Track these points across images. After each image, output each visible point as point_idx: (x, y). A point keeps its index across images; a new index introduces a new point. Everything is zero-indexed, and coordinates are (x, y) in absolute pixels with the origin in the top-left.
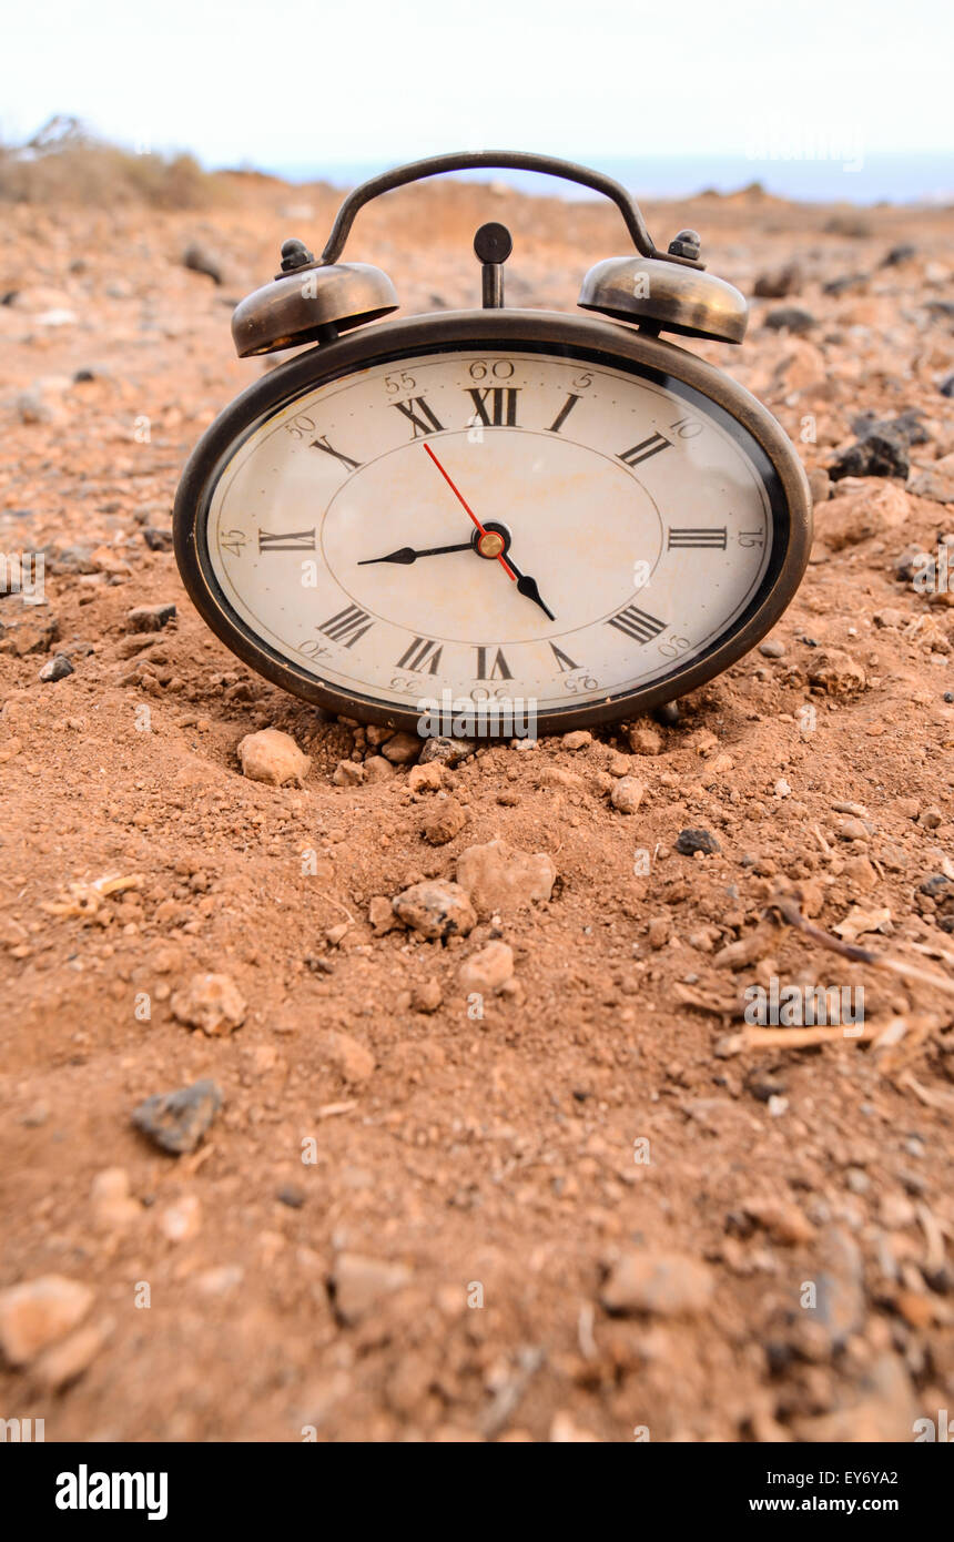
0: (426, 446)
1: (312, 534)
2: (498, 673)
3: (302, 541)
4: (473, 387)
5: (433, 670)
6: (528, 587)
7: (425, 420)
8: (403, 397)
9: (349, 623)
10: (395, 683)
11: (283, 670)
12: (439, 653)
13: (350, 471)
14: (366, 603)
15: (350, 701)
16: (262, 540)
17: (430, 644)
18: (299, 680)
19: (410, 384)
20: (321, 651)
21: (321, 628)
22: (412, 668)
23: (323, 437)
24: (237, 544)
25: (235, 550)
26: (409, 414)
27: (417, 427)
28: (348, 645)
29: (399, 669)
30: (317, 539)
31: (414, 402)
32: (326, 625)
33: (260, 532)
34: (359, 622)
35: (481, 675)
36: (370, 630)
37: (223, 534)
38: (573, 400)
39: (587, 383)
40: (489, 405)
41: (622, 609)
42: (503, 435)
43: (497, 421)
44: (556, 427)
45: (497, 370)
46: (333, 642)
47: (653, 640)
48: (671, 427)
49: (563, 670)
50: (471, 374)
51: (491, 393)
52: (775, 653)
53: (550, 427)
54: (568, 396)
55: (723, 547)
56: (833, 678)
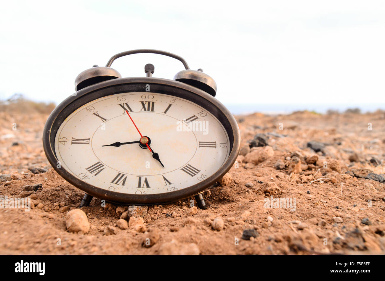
1: (89, 139)
2: (145, 186)
3: (86, 141)
4: (142, 101)
5: (123, 184)
6: (156, 156)
7: (127, 109)
8: (121, 103)
9: (97, 168)
10: (110, 188)
12: (126, 178)
13: (103, 122)
14: (103, 161)
16: (73, 140)
17: (123, 175)
19: (124, 99)
20: (86, 177)
21: (87, 169)
22: (116, 183)
23: (97, 112)
24: (64, 141)
25: (63, 144)
26: (123, 107)
27: (125, 110)
28: (96, 175)
29: (112, 183)
30: (90, 141)
31: (125, 104)
32: (89, 168)
33: (73, 138)
34: (100, 168)
35: (139, 186)
36: (105, 169)
37: (60, 138)
38: (170, 105)
39: (174, 101)
40: (146, 106)
41: (185, 165)
42: (149, 114)
43: (149, 110)
44: (165, 112)
45: (149, 97)
46: (91, 174)
47: (196, 175)
48: (198, 114)
49: (167, 185)
50: (142, 97)
51: (147, 103)
52: (250, 186)
53: (164, 112)
54: (169, 105)
55: (216, 147)
56: (272, 190)
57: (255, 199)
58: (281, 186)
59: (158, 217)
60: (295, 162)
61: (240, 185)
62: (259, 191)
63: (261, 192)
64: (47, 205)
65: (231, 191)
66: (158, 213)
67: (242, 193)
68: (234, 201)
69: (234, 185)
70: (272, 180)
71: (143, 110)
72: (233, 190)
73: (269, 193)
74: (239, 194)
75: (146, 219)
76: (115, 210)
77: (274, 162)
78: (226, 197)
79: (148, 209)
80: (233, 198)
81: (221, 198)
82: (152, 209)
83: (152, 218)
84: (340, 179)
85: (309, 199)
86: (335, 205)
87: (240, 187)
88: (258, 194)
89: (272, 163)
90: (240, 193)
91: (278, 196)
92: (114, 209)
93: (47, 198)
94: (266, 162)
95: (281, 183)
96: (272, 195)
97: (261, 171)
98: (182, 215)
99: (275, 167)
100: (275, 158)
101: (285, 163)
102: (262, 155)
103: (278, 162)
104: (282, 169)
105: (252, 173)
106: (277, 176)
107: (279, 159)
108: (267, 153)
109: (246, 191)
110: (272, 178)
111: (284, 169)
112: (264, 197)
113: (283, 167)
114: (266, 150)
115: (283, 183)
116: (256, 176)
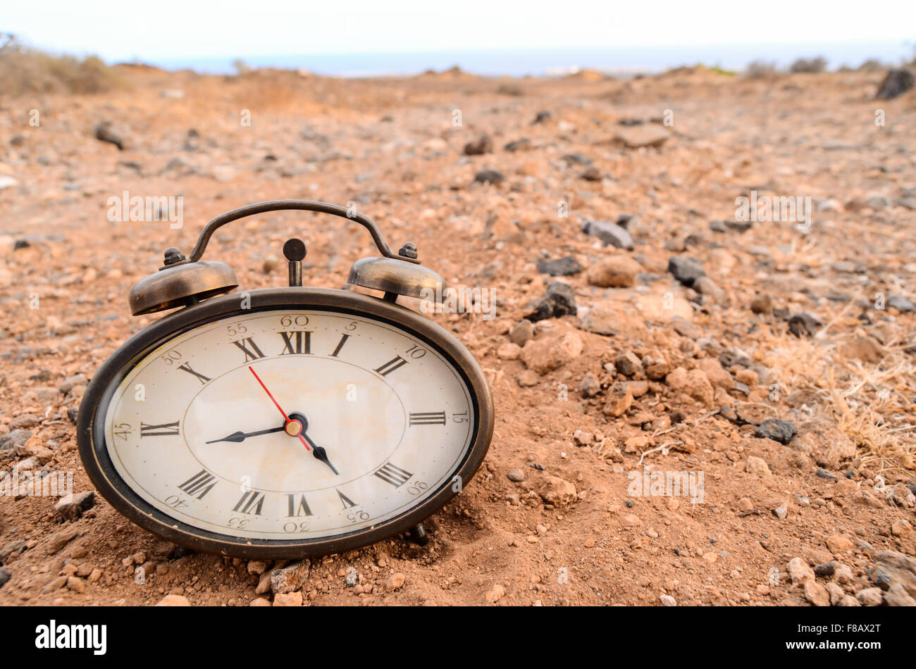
0: (250, 368)
1: (177, 424)
2: (303, 512)
3: (171, 429)
4: (283, 331)
5: (258, 512)
6: (320, 454)
7: (252, 351)
8: (239, 338)
9: (200, 483)
10: (232, 522)
11: (148, 518)
12: (262, 500)
13: (204, 383)
14: (212, 469)
15: (196, 538)
16: (143, 429)
17: (256, 494)
18: (160, 525)
19: (243, 330)
20: (181, 503)
21: (180, 487)
22: (244, 511)
23: (186, 363)
24: (125, 433)
25: (124, 437)
26: (243, 348)
27: (248, 355)
28: (200, 498)
29: (235, 512)
30: (180, 428)
31: (246, 341)
32: (185, 484)
33: (142, 424)
34: (206, 482)
35: (291, 513)
36: (216, 485)
37: (116, 426)
38: (345, 337)
39: (353, 327)
40: (293, 341)
41: (382, 466)
42: (302, 359)
43: (299, 351)
44: (335, 354)
45: (298, 321)
46: (189, 496)
47: (404, 485)
48: (407, 352)
49: (346, 508)
50: (282, 323)
51: (295, 335)
52: (518, 479)
53: (332, 353)
54: (343, 335)
55: (444, 423)
56: (557, 498)
57: (523, 521)
58: (578, 478)
59: (330, 588)
60: (619, 395)
61: (497, 476)
62: (533, 500)
63: (536, 503)
64: (109, 568)
65: (478, 493)
66: (330, 577)
67: (499, 499)
68: (481, 529)
69: (486, 477)
70: (564, 458)
71: (287, 351)
72: (482, 491)
73: (552, 503)
74: (493, 500)
75: (307, 592)
76: (247, 566)
77: (579, 377)
78: (466, 512)
79: (311, 568)
80: (479, 519)
81: (457, 512)
82: (319, 565)
83: (317, 589)
84: (705, 438)
85: (625, 530)
86: (674, 546)
87: (498, 481)
88: (529, 508)
89: (574, 378)
90: (496, 498)
91: (568, 508)
92: (243, 562)
93: (108, 545)
94: (563, 374)
95: (581, 469)
96: (558, 506)
97: (547, 420)
98: (375, 589)
99: (579, 391)
100: (582, 364)
101: (600, 380)
102: (556, 356)
103: (585, 380)
104: (593, 397)
105: (528, 425)
106: (576, 440)
107: (590, 368)
108: (567, 351)
109: (508, 496)
110: (564, 455)
111: (599, 393)
112: (542, 514)
113: (596, 391)
114: (564, 343)
115: (585, 467)
116: (534, 434)
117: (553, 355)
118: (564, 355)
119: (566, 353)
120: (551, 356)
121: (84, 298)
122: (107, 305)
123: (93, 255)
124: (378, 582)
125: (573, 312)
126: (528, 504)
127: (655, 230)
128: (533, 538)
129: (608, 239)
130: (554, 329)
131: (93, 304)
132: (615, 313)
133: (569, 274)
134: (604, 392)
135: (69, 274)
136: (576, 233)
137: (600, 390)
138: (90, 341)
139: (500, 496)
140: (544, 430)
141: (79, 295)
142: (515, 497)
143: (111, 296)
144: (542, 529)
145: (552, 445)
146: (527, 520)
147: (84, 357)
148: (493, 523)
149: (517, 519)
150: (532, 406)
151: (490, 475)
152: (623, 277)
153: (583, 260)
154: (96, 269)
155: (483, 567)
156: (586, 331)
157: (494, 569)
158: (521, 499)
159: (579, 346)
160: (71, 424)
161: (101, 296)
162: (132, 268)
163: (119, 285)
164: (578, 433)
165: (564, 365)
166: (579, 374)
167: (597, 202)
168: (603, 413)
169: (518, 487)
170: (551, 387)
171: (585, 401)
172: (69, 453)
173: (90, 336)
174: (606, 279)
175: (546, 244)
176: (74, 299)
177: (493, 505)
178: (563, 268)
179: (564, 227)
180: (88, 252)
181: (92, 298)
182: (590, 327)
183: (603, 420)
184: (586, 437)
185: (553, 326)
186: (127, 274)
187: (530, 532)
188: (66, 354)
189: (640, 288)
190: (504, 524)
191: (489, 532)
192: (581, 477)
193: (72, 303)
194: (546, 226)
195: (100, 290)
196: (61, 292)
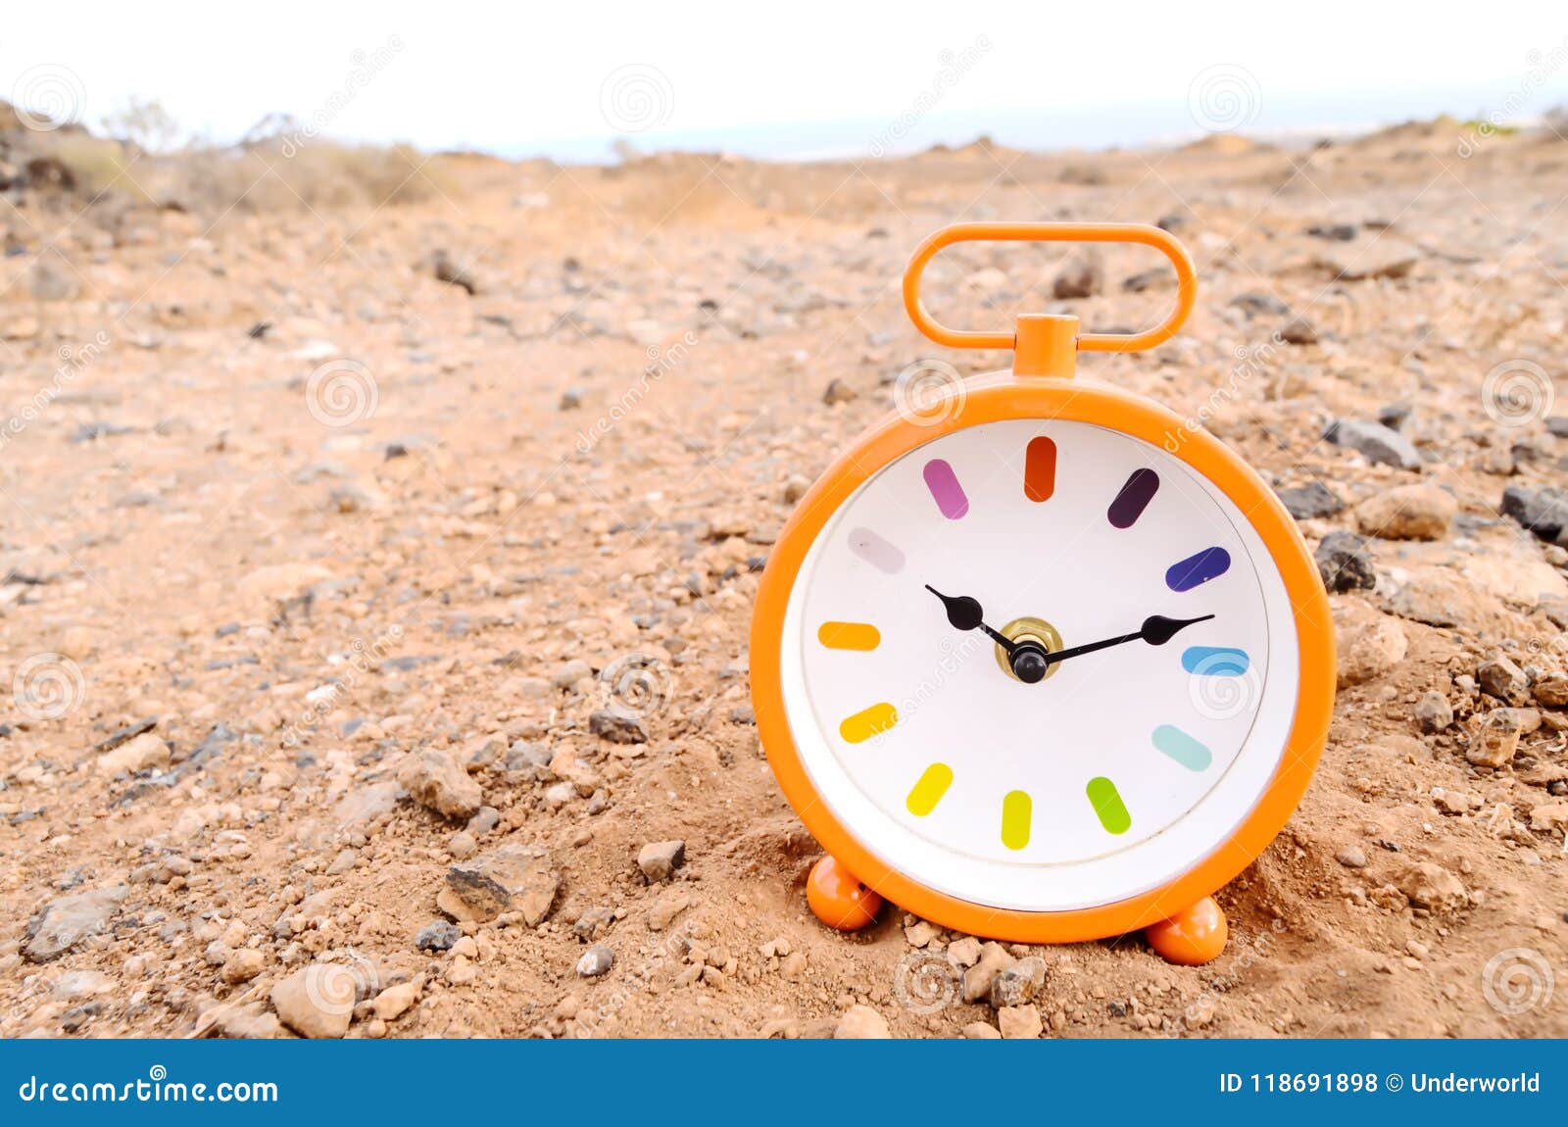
52: (1356, 862)
56: (1438, 899)
57: (1381, 933)
58: (1462, 868)
61: (1315, 855)
62: (1393, 900)
63: (1398, 905)
67: (1327, 893)
68: (1312, 941)
70: (1429, 833)
73: (1426, 907)
74: (1318, 896)
77: (1411, 697)
78: (1277, 908)
80: (1303, 924)
87: (1319, 864)
88: (1387, 912)
89: (1402, 699)
90: (1322, 893)
91: (1454, 918)
94: (1379, 691)
95: (1464, 853)
96: (1434, 911)
97: (1378, 767)
98: (1167, 1022)
99: (1415, 720)
100: (1413, 674)
101: (1452, 704)
102: (1363, 660)
103: (1424, 702)
104: (1443, 732)
105: (1345, 774)
106: (1438, 804)
107: (1431, 681)
108: (1384, 651)
109: (1345, 890)
110: (1428, 827)
111: (1453, 726)
112: (1412, 924)
113: (1447, 723)
114: (1376, 638)
115: (1468, 850)
116: (1358, 789)
117: (1358, 657)
118: (1379, 659)
119: (1381, 654)
120: (1354, 659)
121: (512, 537)
122: (552, 551)
123: (495, 468)
124: (1169, 1011)
125: (1367, 582)
126: (1382, 906)
127: (1442, 433)
128: (1411, 962)
129: (1377, 453)
130: (1347, 613)
131: (531, 547)
132: (1455, 588)
133: (1324, 515)
134: (1460, 725)
135: (474, 499)
136: (1313, 441)
137: (1451, 721)
138: (552, 607)
139: (1329, 889)
140: (1377, 784)
141: (502, 533)
142: (1359, 892)
143: (553, 535)
144: (1422, 949)
145: (1401, 810)
146: (1388, 930)
147: (558, 632)
148: (1331, 934)
149: (1371, 929)
150: (1336, 742)
151: (1300, 853)
152: (1427, 521)
153: (1342, 490)
154: (513, 490)
155: (1333, 1002)
156: (1402, 617)
157: (1357, 1007)
158: (1368, 896)
159: (1402, 644)
160: (596, 735)
161: (538, 535)
162: (568, 490)
163: (561, 520)
164: (1439, 793)
165: (1378, 675)
166: (1411, 691)
167: (1328, 384)
168: (1466, 759)
169: (1359, 876)
170: (1362, 712)
171: (1431, 739)
172: (620, 782)
173: (551, 600)
174: (1395, 524)
175: (1266, 459)
176: (498, 539)
177: (1318, 903)
178: (1309, 503)
179: (1290, 430)
180: (488, 465)
181: (524, 539)
182: (1410, 611)
183: (1471, 771)
184: (1457, 800)
185: (1343, 608)
186: (564, 500)
187: (1398, 953)
188: (526, 626)
189: (1460, 541)
190: (1348, 934)
191: (1329, 947)
192: (1468, 867)
193: (496, 545)
194: (1254, 427)
195: (530, 525)
196: (475, 528)
